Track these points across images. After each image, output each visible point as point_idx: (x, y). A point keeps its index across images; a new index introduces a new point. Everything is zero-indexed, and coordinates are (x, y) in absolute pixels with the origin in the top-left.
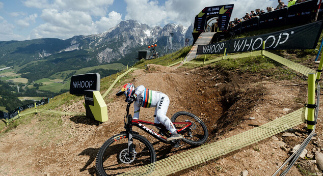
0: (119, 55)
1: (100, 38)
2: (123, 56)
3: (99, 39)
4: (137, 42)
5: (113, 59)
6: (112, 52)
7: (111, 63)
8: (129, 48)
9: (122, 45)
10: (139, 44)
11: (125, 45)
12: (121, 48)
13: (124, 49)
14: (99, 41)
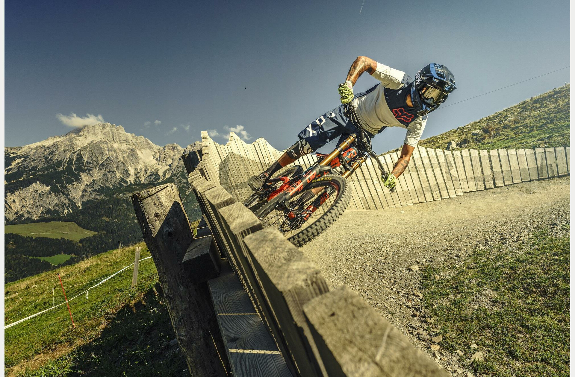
0: (67, 202)
1: (18, 157)
2: (79, 204)
3: (14, 159)
4: (118, 175)
5: (49, 211)
6: (49, 193)
7: (42, 220)
8: (96, 187)
9: (78, 179)
10: (122, 180)
11: (86, 179)
12: (76, 185)
13: (82, 187)
14: (14, 164)
